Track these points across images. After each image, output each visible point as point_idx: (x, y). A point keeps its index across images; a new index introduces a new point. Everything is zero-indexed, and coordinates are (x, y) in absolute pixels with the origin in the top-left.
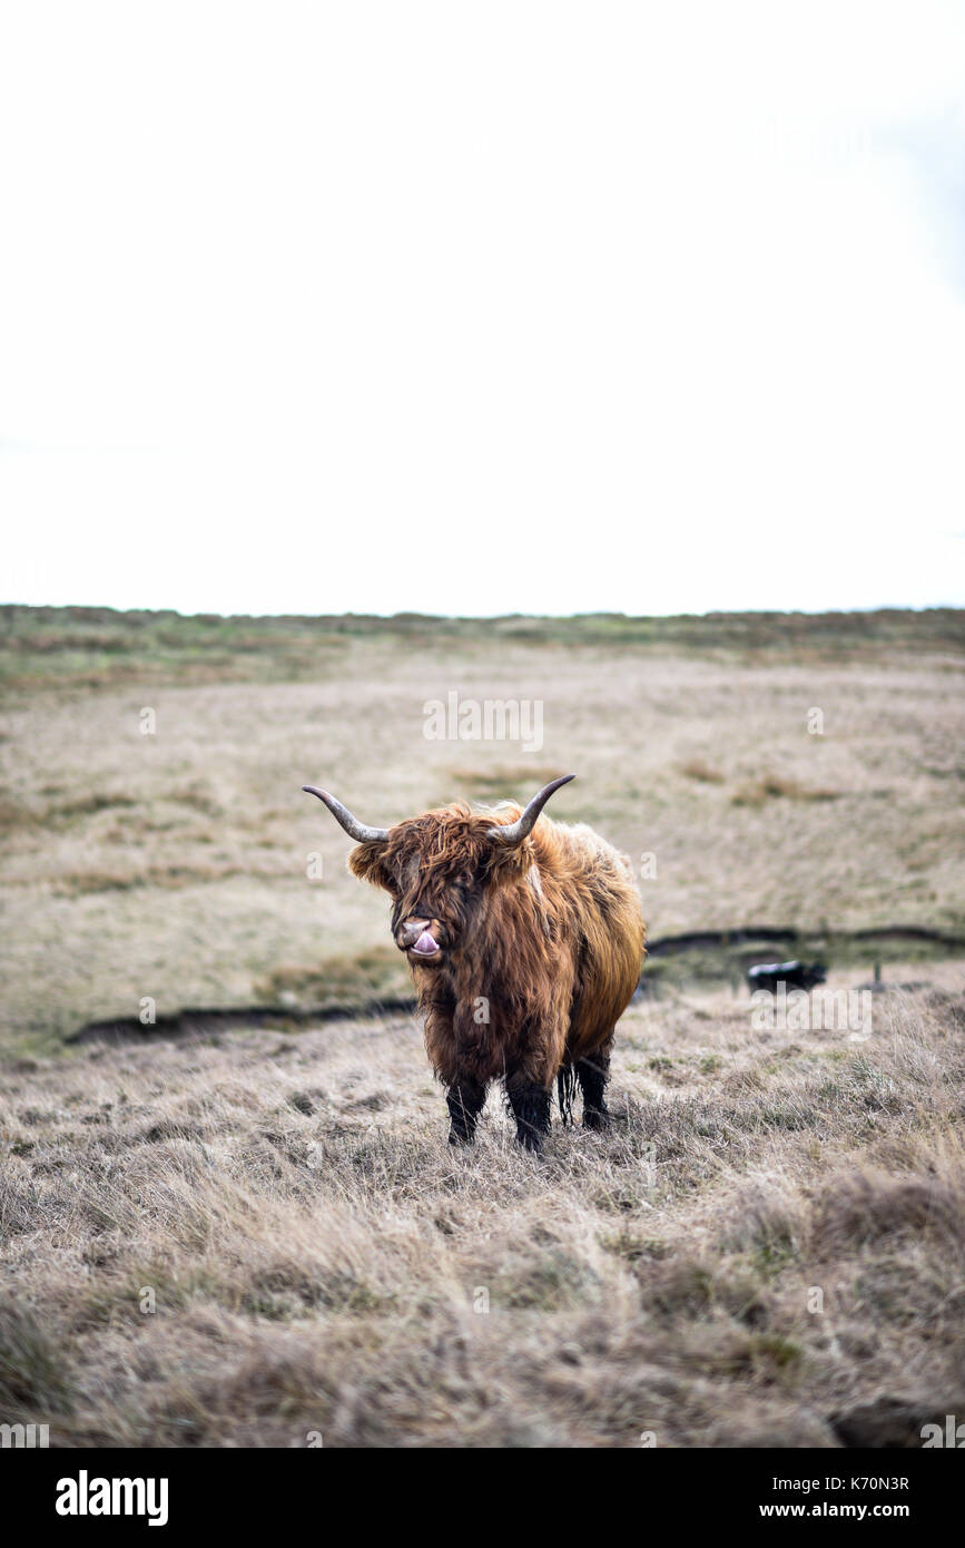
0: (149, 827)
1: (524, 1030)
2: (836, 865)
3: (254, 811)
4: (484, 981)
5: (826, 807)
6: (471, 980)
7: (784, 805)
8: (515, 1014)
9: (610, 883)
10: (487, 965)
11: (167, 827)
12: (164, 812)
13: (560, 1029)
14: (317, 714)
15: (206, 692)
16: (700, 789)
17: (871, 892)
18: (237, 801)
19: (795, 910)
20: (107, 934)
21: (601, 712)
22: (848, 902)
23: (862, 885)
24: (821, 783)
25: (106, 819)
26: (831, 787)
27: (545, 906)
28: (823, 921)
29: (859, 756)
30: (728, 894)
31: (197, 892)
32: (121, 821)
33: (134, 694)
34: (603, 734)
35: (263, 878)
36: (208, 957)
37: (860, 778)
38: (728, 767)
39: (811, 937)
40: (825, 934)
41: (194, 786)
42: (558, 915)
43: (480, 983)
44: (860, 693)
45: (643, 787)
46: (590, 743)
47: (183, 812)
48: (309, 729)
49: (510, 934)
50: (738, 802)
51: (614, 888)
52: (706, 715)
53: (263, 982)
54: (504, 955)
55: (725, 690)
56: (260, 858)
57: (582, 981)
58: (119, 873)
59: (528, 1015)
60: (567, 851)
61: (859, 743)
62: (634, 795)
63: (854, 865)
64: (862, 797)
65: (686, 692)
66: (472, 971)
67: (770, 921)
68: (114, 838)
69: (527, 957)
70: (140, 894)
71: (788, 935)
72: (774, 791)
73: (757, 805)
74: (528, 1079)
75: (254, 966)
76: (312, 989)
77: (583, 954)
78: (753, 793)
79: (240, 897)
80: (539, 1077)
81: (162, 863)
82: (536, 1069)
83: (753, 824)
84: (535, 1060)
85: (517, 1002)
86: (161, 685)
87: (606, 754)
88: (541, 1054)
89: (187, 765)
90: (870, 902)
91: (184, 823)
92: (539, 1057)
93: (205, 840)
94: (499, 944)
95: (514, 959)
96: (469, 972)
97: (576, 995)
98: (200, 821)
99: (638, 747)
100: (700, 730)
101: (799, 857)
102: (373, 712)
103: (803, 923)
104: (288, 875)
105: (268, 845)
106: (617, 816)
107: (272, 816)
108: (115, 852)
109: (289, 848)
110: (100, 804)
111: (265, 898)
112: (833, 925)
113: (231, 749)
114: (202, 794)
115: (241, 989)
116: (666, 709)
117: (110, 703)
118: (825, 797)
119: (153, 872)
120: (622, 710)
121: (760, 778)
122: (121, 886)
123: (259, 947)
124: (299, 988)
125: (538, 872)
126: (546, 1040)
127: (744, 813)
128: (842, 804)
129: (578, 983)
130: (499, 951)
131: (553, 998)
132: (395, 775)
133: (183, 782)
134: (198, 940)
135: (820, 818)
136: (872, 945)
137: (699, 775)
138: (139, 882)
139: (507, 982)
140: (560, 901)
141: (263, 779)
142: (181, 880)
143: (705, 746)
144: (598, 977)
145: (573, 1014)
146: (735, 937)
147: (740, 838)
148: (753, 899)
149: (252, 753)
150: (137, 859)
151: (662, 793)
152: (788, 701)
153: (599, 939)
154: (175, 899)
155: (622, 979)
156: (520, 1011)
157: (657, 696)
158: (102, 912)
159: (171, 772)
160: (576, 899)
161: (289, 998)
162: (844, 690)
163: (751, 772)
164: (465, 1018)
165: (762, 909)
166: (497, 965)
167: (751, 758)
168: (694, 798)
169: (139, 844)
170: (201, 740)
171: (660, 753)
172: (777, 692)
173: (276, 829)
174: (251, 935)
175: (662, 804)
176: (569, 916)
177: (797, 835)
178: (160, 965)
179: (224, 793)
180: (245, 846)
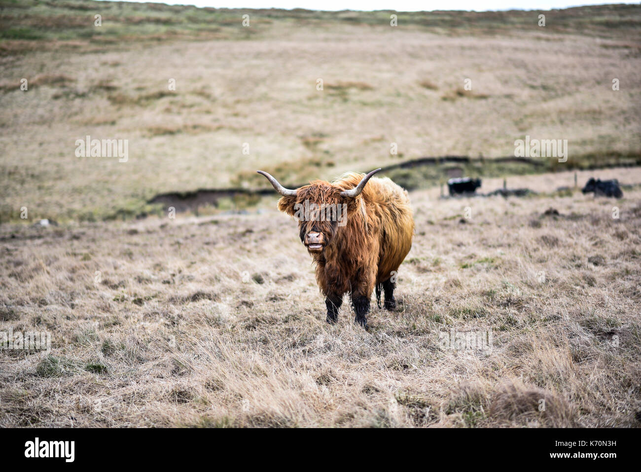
0: (184, 106)
1: (357, 274)
2: (487, 129)
3: (230, 99)
4: (338, 254)
5: (483, 102)
6: (332, 254)
7: (465, 100)
8: (353, 267)
9: (398, 205)
10: (339, 248)
11: (191, 106)
12: (190, 99)
13: (373, 272)
14: (258, 55)
15: (209, 44)
16: (428, 92)
17: (502, 141)
18: (223, 94)
19: (469, 149)
20: (165, 154)
21: (385, 57)
22: (493, 145)
23: (499, 137)
24: (482, 91)
25: (165, 101)
26: (485, 92)
27: (367, 218)
28: (481, 154)
29: (498, 78)
30: (439, 141)
31: (206, 136)
32: (172, 103)
33: (177, 45)
34: (385, 66)
35: (234, 130)
36: (210, 166)
37: (499, 89)
38: (440, 83)
39: (475, 161)
40: (482, 160)
41: (204, 87)
42: (372, 222)
43: (336, 255)
44: (500, 49)
45: (402, 91)
46: (380, 71)
47: (198, 99)
48: (255, 62)
49: (350, 233)
50: (445, 99)
51: (400, 208)
52: (431, 59)
53: (234, 177)
54: (347, 243)
55: (440, 47)
56: (233, 121)
57: (384, 250)
58: (170, 127)
59: (358, 268)
60: (378, 192)
61: (498, 73)
62: (399, 95)
63: (495, 129)
64: (499, 97)
65: (423, 48)
66: (332, 250)
67: (457, 153)
68: (168, 111)
69: (358, 242)
70: (179, 137)
71: (465, 160)
72: (461, 94)
73: (453, 100)
74: (360, 294)
75: (230, 170)
76: (256, 181)
77: (384, 239)
78: (452, 95)
79: (223, 139)
80: (365, 293)
81: (190, 123)
82: (364, 290)
83: (450, 108)
84: (363, 285)
85: (353, 262)
86: (189, 41)
87: (386, 76)
88: (365, 283)
89: (200, 78)
90: (501, 145)
91: (199, 104)
92: (364, 284)
93: (208, 112)
94: (344, 239)
95: (352, 244)
96: (331, 251)
97: (381, 256)
98: (206, 104)
99: (400, 73)
100: (428, 66)
101: (471, 124)
102: (283, 55)
103: (472, 154)
104: (244, 129)
105: (236, 115)
106: (391, 104)
107: (238, 102)
108: (169, 117)
109: (245, 116)
110: (162, 95)
111: (234, 139)
112: (485, 156)
113: (220, 71)
114: (207, 91)
115: (224, 181)
116: (413, 55)
117: (166, 48)
118: (483, 97)
119: (185, 127)
120: (394, 55)
121: (455, 88)
122: (171, 133)
123: (232, 161)
124: (250, 180)
125: (365, 204)
126: (367, 277)
127: (447, 104)
128: (490, 101)
129: (382, 251)
130: (344, 242)
131: (370, 259)
132: (293, 84)
133: (198, 86)
134: (206, 158)
135: (480, 107)
136: (502, 165)
137: (428, 86)
138: (179, 131)
139: (349, 253)
140: (374, 216)
141: (234, 85)
142: (197, 130)
143: (430, 73)
144: (391, 247)
145: (379, 265)
146: (442, 160)
147: (445, 115)
148: (449, 143)
149: (229, 73)
150: (177, 121)
151: (411, 94)
152: (468, 52)
153: (391, 232)
154: (195, 139)
155: (402, 247)
156: (355, 265)
157: (410, 50)
158: (162, 145)
159: (193, 81)
160: (382, 215)
161: (246, 185)
162: (493, 48)
163: (450, 85)
164: (329, 269)
165: (454, 148)
166: (343, 247)
167: (451, 79)
168: (425, 97)
169: (179, 113)
170: (207, 67)
171: (411, 76)
172: (462, 48)
173: (240, 108)
174: (228, 156)
175: (411, 99)
176: (378, 222)
177: (470, 114)
178: (189, 168)
179: (217, 91)
180: (226, 116)
